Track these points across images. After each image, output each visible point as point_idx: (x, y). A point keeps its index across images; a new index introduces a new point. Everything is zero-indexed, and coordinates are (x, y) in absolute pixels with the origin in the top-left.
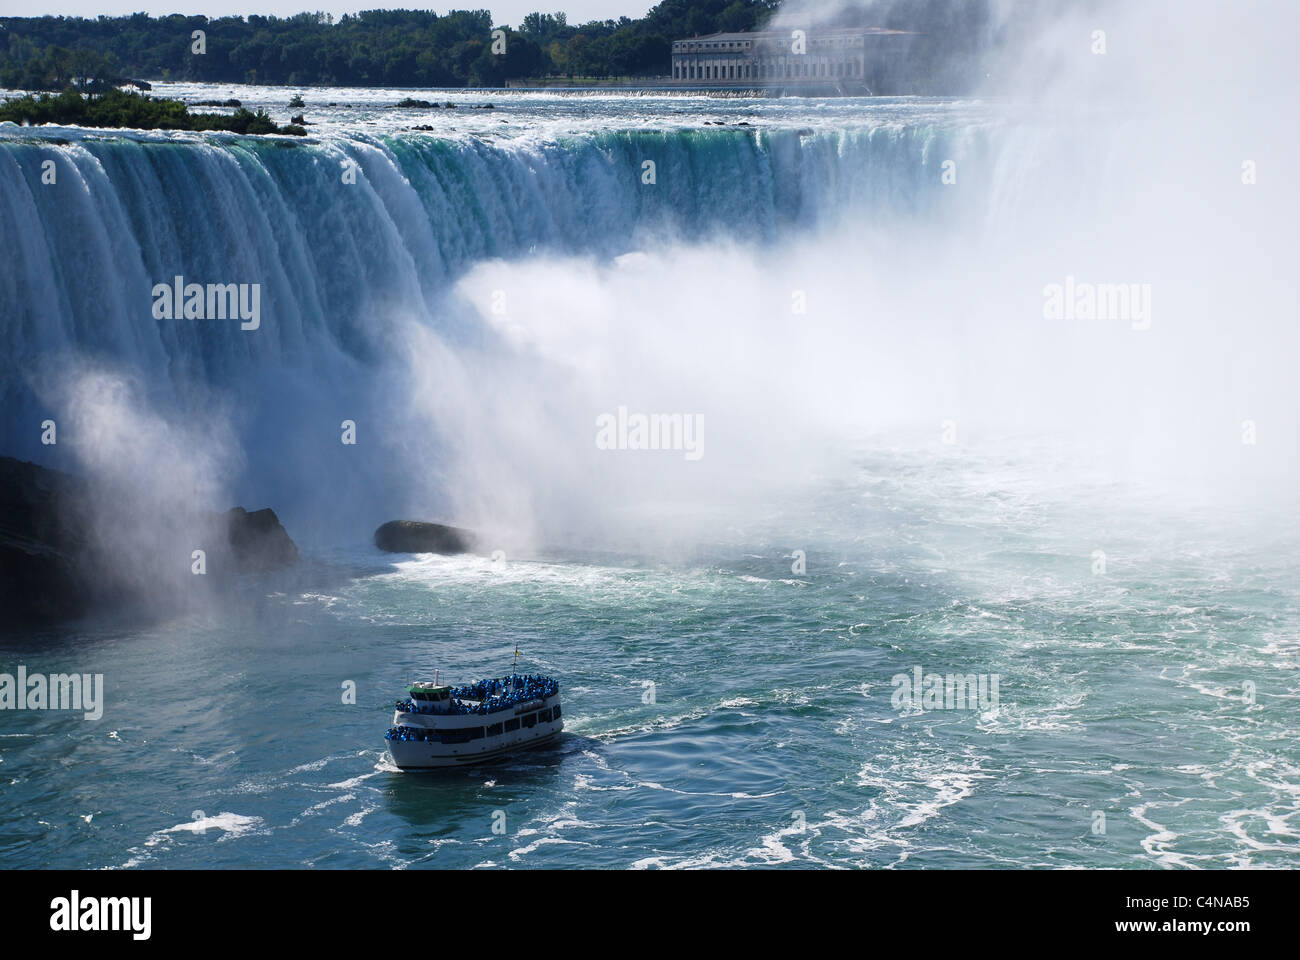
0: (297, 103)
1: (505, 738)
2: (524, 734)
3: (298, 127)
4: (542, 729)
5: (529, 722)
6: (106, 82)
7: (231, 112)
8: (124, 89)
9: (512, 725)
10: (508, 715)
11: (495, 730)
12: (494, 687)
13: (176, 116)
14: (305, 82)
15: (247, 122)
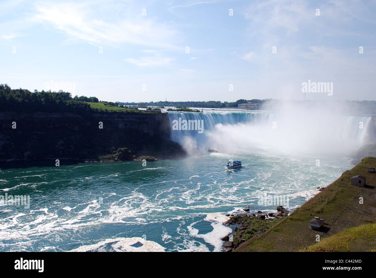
0: (202, 109)
1: (237, 166)
2: (238, 166)
3: (202, 112)
4: (240, 166)
5: (239, 165)
6: (185, 107)
7: (196, 110)
8: (187, 108)
9: (237, 165)
10: (237, 164)
11: (236, 166)
12: (236, 162)
13: (191, 111)
14: (203, 108)
15: (198, 111)
